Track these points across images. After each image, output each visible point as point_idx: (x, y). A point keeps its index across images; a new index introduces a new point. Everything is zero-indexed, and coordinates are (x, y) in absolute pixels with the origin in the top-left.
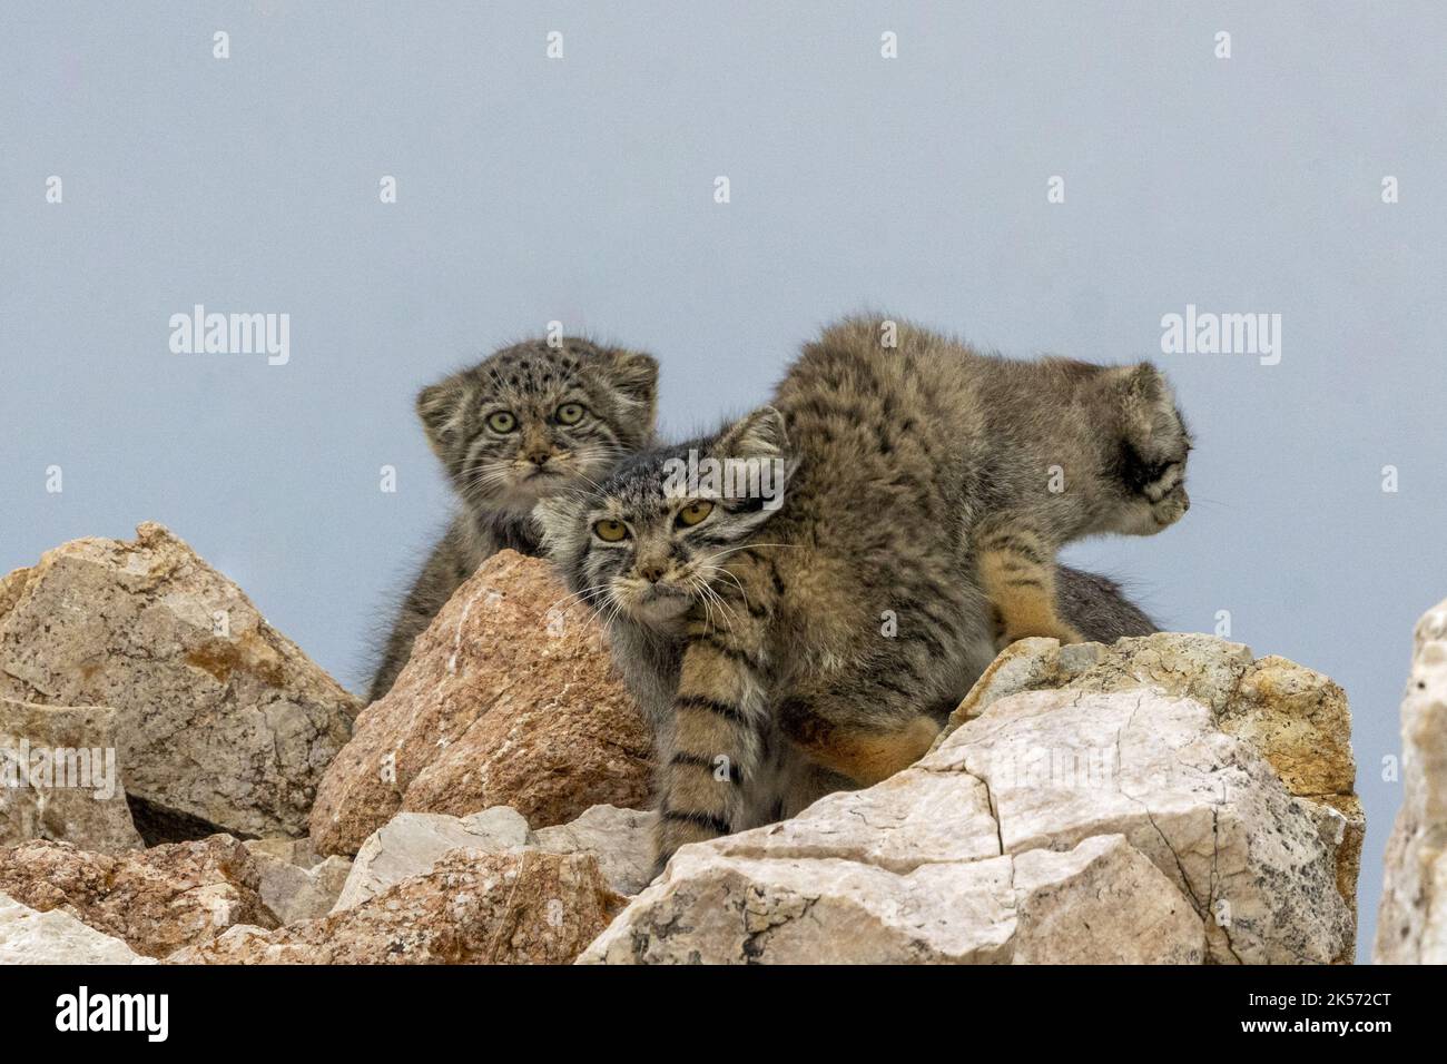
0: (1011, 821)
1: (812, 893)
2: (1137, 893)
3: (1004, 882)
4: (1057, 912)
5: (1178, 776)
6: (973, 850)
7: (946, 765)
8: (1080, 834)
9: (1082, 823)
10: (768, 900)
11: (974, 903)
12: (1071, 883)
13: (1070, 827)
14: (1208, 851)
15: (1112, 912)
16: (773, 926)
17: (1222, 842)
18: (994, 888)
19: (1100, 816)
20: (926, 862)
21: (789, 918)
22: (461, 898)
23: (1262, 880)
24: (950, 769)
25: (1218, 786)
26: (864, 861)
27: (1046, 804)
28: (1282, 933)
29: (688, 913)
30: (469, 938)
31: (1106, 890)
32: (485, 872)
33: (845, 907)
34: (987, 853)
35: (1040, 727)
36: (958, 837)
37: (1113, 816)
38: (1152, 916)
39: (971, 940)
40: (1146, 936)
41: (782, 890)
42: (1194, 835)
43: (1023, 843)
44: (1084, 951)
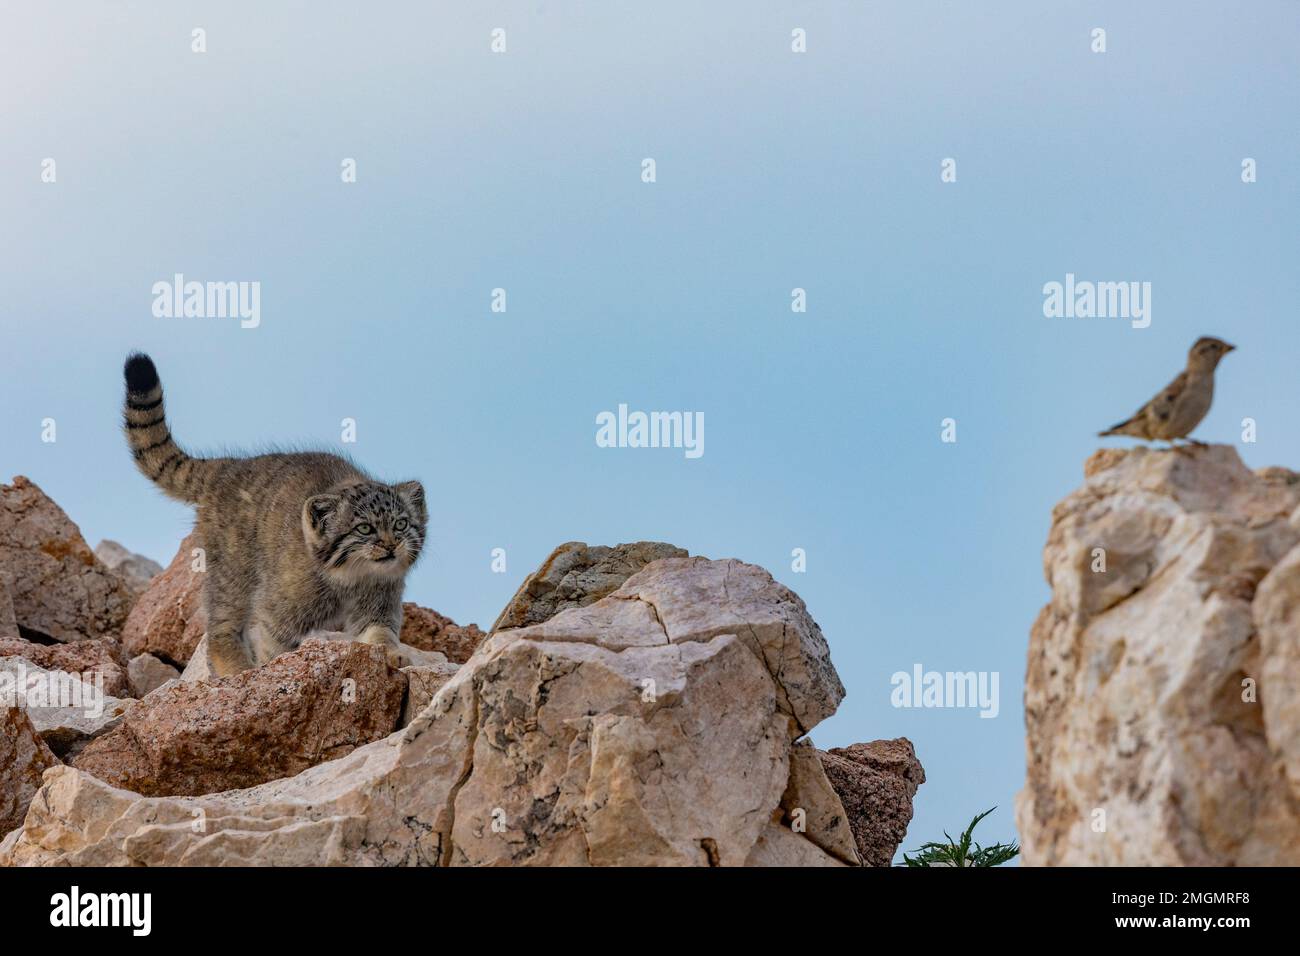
0: (673, 626)
1: (578, 660)
2: (744, 667)
3: (676, 658)
4: (705, 676)
5: (760, 605)
6: (653, 640)
7: (628, 596)
8: (711, 634)
9: (712, 628)
10: (555, 663)
11: (664, 668)
12: (711, 660)
13: (706, 630)
14: (779, 646)
15: (731, 676)
16: (556, 677)
17: (787, 641)
18: (672, 661)
19: (723, 624)
20: (630, 646)
21: (565, 673)
22: (317, 665)
23: (807, 662)
24: (630, 598)
25: (782, 611)
26: (596, 644)
27: (691, 617)
28: (815, 692)
29: (507, 669)
30: (321, 687)
31: (728, 664)
32: (329, 652)
33: (597, 668)
34: (662, 643)
35: (678, 577)
36: (643, 634)
37: (729, 625)
38: (751, 679)
39: (665, 688)
40: (749, 690)
41: (562, 658)
42: (773, 636)
43: (681, 638)
44: (718, 696)
